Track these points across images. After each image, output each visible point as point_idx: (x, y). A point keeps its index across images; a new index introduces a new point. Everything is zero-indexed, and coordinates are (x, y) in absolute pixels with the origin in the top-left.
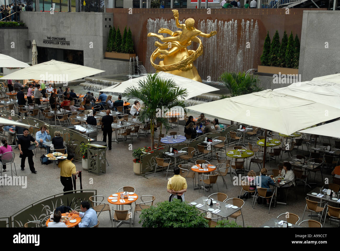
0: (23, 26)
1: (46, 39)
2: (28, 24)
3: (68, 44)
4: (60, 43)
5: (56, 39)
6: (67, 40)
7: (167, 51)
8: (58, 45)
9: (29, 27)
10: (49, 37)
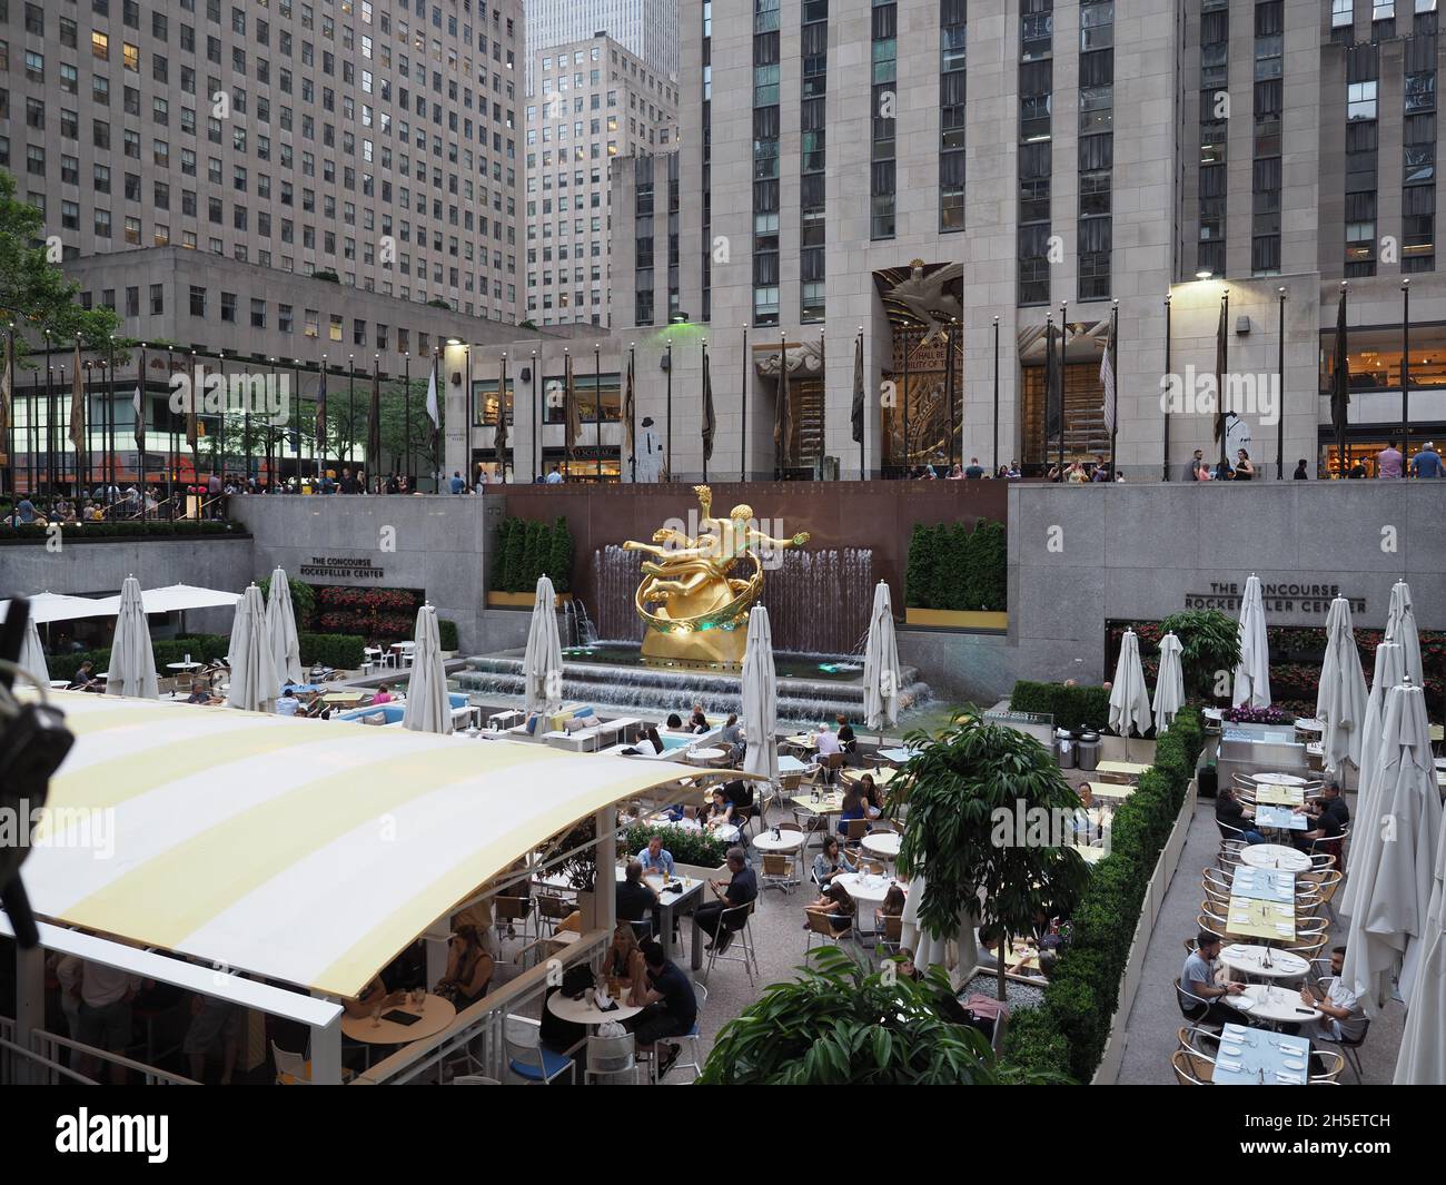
0: (241, 532)
1: (310, 562)
2: (253, 524)
3: (379, 573)
4: (352, 571)
5: (339, 561)
6: (373, 565)
7: (679, 585)
8: (346, 578)
9: (255, 535)
10: (318, 556)
